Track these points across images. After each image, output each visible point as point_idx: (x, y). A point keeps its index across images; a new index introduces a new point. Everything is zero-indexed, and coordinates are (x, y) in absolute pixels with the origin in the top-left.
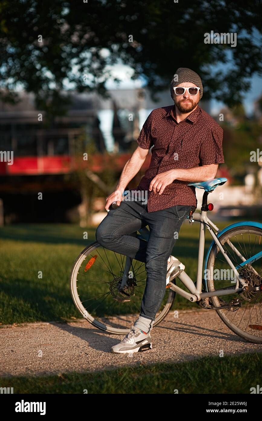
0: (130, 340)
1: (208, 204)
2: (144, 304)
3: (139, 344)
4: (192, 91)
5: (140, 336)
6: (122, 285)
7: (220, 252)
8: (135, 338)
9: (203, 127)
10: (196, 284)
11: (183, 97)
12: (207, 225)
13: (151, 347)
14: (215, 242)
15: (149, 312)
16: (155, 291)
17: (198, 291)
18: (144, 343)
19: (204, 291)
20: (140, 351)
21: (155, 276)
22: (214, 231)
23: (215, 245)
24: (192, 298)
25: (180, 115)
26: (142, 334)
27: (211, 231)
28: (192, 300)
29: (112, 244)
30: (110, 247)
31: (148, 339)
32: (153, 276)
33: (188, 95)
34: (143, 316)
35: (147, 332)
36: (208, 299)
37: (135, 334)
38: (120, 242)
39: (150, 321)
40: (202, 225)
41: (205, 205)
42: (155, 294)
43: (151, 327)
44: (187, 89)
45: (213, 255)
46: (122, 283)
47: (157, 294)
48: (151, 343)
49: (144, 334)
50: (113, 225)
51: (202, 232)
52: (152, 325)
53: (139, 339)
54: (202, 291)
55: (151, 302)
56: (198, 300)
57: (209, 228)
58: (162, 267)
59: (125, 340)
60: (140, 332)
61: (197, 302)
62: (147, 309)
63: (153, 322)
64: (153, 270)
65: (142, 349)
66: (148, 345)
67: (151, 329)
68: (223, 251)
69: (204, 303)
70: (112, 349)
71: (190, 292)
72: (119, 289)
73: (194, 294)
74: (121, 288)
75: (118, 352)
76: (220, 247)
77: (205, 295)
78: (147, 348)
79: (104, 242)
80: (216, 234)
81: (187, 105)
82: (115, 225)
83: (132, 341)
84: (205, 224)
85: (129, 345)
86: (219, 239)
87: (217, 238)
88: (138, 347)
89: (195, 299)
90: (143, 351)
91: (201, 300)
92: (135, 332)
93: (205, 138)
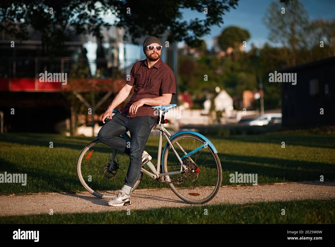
0: (119, 199)
1: (165, 120)
2: (128, 178)
3: (124, 201)
4: (159, 48)
5: (124, 196)
6: (110, 168)
7: (172, 149)
8: (122, 197)
9: (163, 71)
10: (156, 168)
11: (153, 51)
12: (164, 133)
13: (130, 203)
14: (169, 143)
15: (131, 183)
16: (135, 170)
17: (158, 172)
18: (127, 201)
19: (161, 172)
20: (124, 205)
21: (135, 161)
22: (168, 136)
23: (168, 144)
24: (154, 176)
25: (150, 63)
26: (126, 195)
27: (166, 136)
28: (154, 178)
29: (108, 141)
30: (106, 143)
31: (129, 198)
32: (134, 161)
33: (156, 51)
34: (127, 185)
35: (129, 194)
36: (163, 177)
37: (122, 195)
38: (113, 141)
39: (131, 188)
40: (161, 132)
41: (163, 120)
42: (135, 172)
43: (131, 192)
44: (155, 47)
45: (167, 150)
46: (110, 167)
47: (136, 172)
48: (130, 201)
49: (127, 195)
50: (108, 130)
51: (161, 137)
52: (132, 190)
53: (124, 198)
54: (160, 172)
55: (132, 177)
56: (158, 178)
57: (165, 134)
58: (139, 156)
59: (115, 198)
60: (124, 194)
61: (157, 179)
62: (129, 181)
63: (133, 189)
64: (134, 158)
65: (126, 204)
66: (129, 202)
67: (131, 193)
68: (173, 148)
69: (161, 180)
70: (108, 203)
71: (153, 173)
72: (108, 171)
73: (155, 174)
74: (109, 170)
75: (112, 205)
76: (171, 146)
77: (162, 174)
78: (128, 204)
79: (103, 140)
80: (169, 137)
81: (156, 56)
82: (109, 130)
83: (120, 199)
84: (162, 131)
85: (118, 201)
86: (171, 141)
87: (170, 140)
88: (124, 203)
89: (155, 177)
90: (126, 205)
91: (159, 178)
92: (122, 194)
93: (164, 78)
